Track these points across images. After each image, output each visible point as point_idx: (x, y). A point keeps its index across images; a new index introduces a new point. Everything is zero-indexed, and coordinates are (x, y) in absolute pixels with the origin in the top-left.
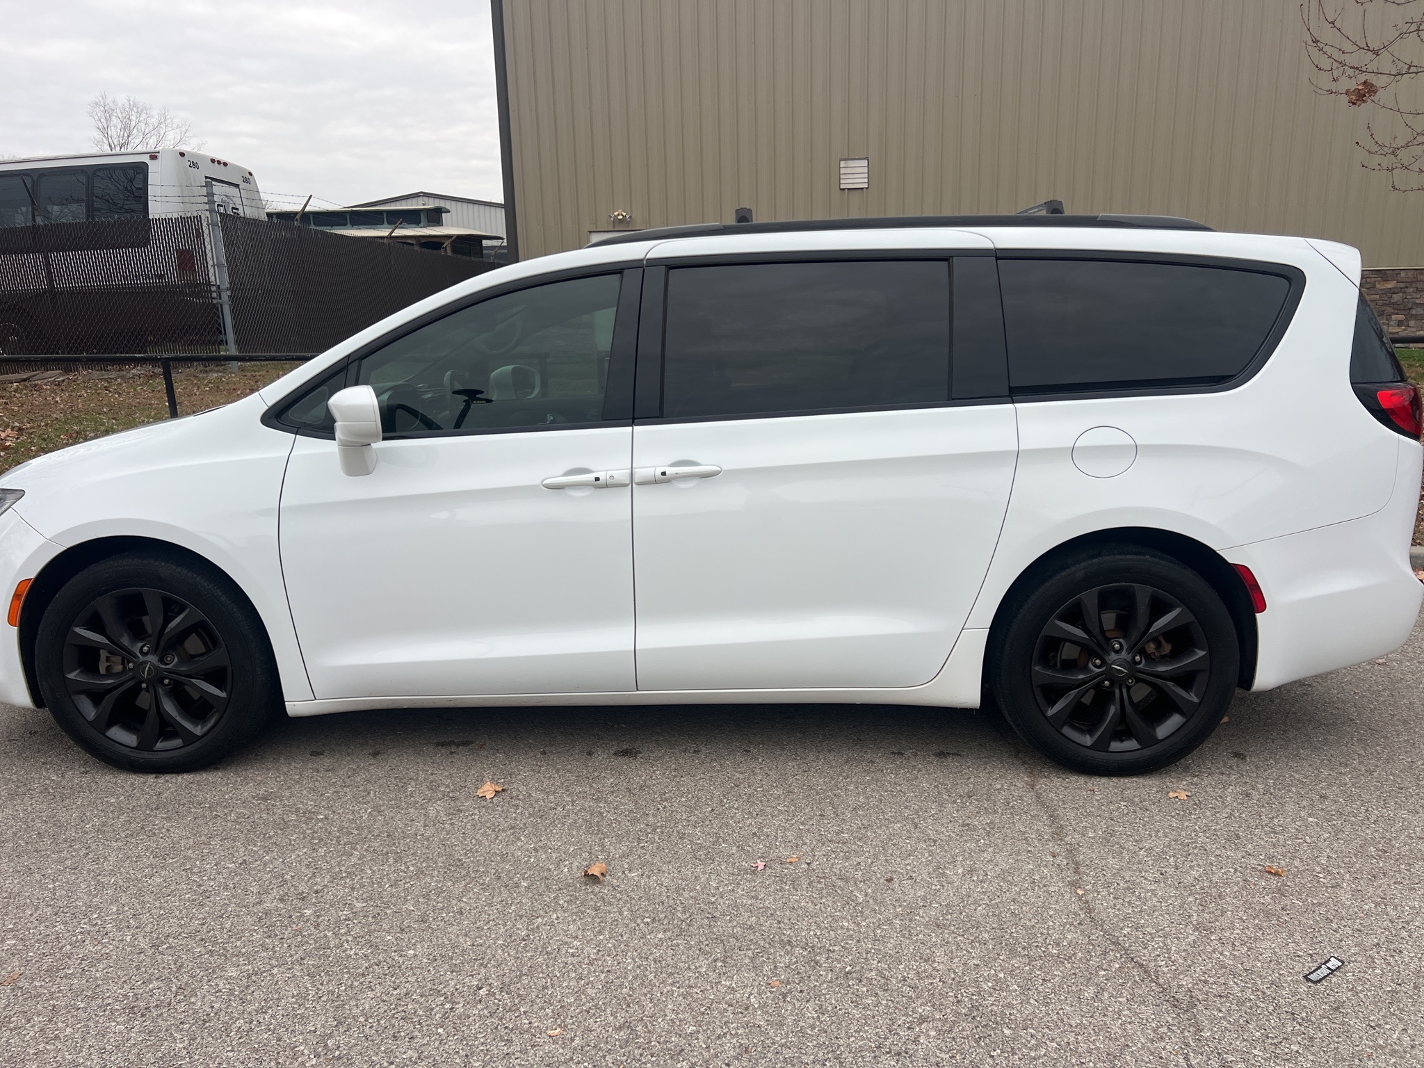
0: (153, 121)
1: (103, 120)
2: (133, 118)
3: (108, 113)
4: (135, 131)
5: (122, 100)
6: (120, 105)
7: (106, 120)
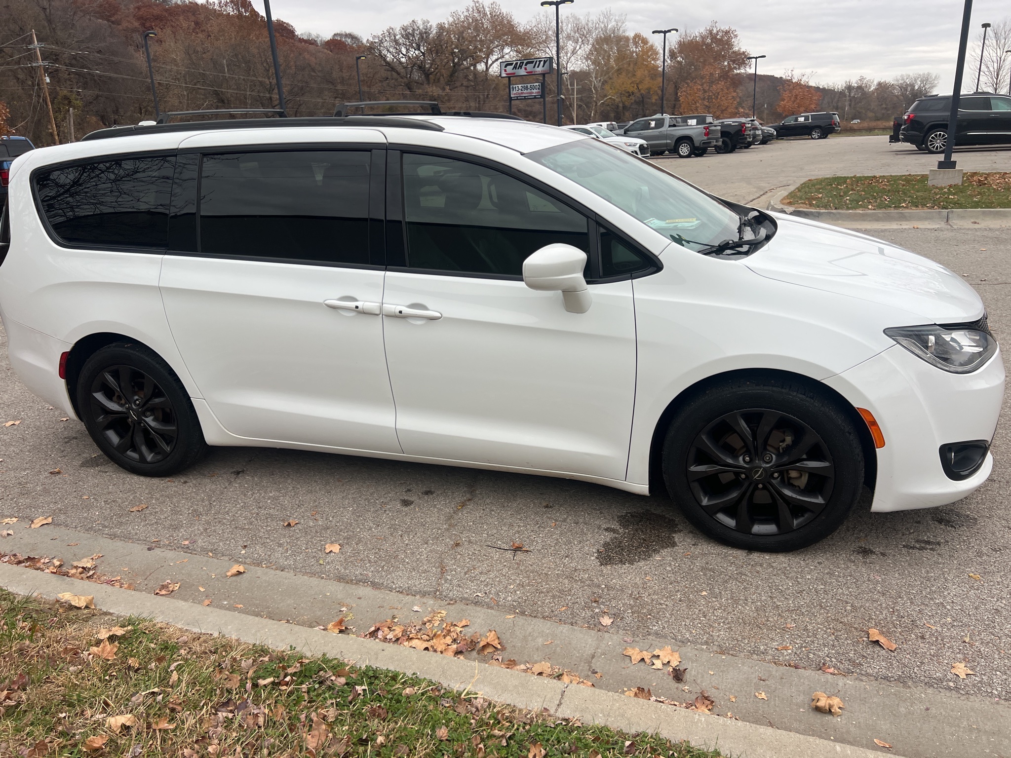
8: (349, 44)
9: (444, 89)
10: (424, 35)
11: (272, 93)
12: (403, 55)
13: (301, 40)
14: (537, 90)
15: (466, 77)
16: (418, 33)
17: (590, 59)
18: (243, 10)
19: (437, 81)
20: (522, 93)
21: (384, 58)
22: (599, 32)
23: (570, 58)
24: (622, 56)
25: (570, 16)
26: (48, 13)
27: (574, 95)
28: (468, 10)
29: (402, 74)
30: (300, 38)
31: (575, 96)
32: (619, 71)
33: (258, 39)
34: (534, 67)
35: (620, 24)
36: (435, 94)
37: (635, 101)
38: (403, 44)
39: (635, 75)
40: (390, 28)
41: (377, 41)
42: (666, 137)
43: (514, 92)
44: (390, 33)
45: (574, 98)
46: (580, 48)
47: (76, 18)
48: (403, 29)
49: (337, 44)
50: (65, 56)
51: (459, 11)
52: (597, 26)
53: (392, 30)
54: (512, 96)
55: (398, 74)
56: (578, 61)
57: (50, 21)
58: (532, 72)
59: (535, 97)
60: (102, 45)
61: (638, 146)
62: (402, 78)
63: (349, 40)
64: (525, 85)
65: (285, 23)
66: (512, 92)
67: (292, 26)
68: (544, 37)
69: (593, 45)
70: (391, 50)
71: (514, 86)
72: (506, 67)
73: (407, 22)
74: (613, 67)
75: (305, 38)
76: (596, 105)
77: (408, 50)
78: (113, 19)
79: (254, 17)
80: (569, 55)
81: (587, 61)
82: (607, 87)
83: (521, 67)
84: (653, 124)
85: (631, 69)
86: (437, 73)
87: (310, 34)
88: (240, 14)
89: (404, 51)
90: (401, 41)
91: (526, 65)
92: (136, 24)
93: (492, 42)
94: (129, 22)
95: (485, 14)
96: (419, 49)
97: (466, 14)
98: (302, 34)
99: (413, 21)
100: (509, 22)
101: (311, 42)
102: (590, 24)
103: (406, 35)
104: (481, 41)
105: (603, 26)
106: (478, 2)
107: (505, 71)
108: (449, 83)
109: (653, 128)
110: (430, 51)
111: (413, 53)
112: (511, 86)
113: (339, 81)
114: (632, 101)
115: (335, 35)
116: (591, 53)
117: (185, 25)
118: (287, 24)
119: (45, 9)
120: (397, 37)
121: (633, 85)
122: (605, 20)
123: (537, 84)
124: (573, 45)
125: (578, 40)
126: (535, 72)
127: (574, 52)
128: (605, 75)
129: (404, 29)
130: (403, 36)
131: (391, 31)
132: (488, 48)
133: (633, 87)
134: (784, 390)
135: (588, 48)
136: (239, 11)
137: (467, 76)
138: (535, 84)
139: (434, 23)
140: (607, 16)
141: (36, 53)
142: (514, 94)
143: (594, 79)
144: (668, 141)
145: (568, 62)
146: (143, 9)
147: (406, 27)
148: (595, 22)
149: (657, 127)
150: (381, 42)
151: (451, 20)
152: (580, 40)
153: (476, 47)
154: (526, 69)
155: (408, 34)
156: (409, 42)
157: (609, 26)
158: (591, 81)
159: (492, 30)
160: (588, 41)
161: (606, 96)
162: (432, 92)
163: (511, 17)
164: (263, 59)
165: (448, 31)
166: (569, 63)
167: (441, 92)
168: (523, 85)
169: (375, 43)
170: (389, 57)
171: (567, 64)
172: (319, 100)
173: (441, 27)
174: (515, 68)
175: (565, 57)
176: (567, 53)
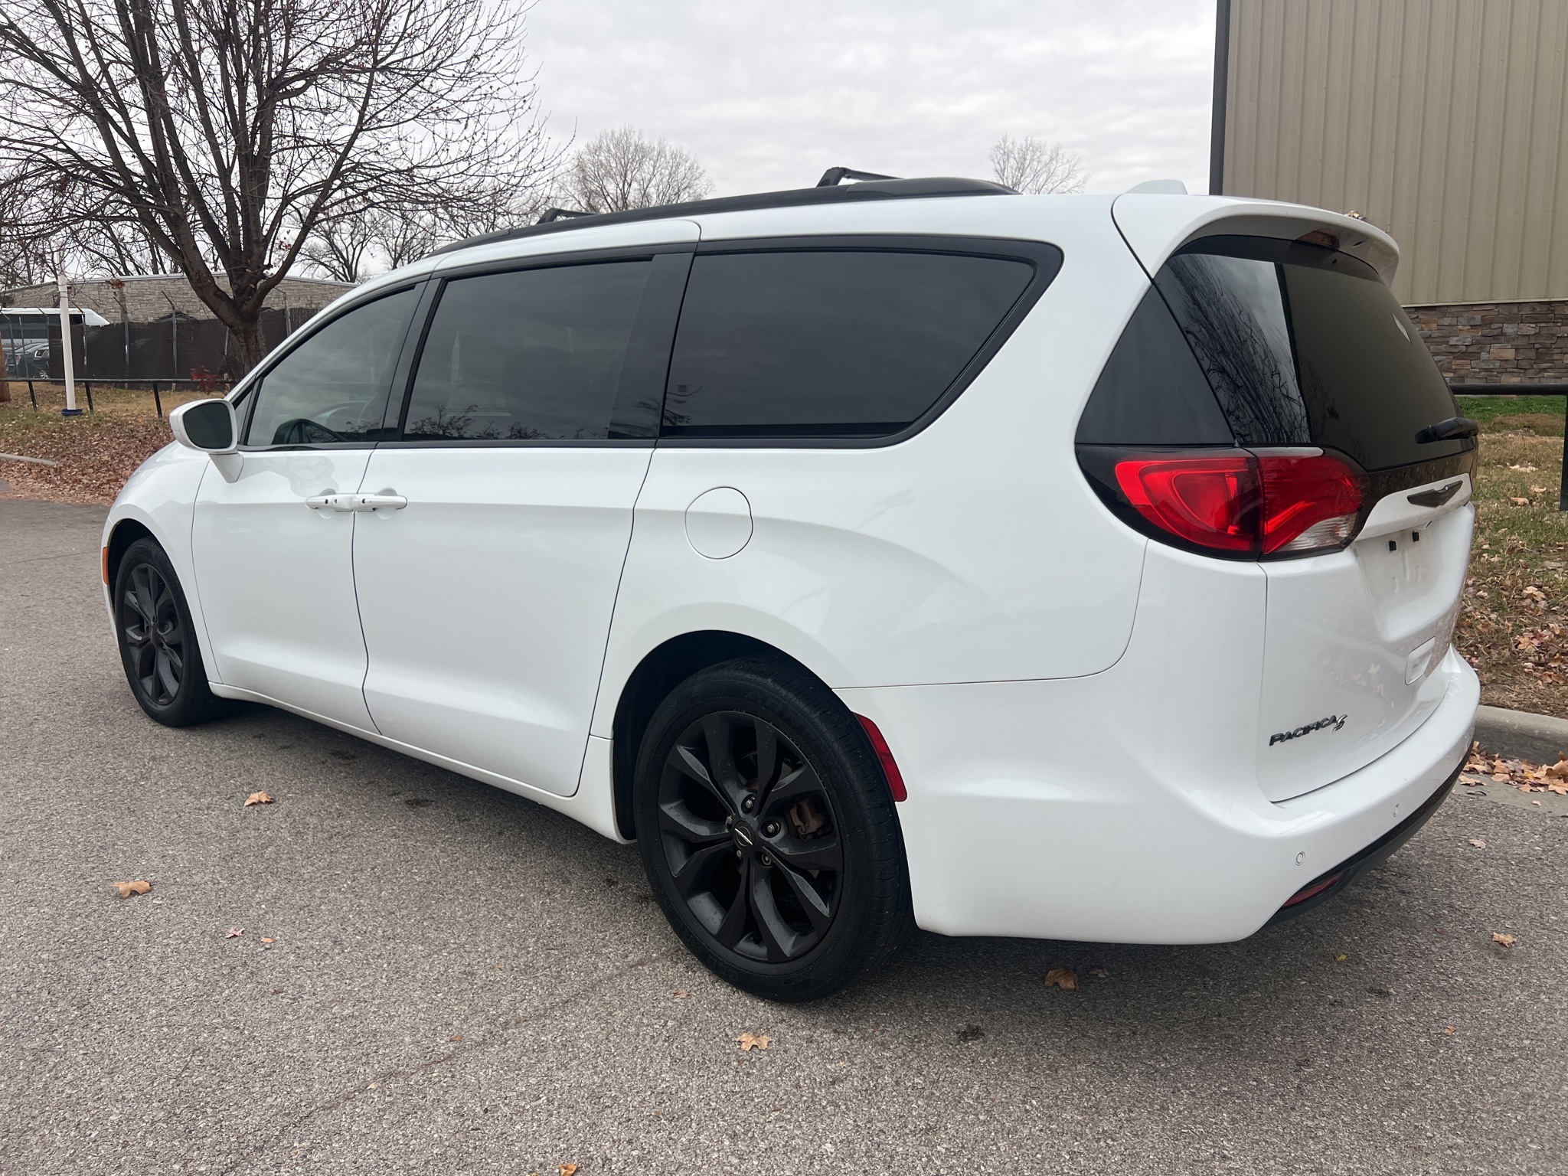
0: (1045, 159)
1: (1002, 163)
2: (1028, 157)
3: (1007, 154)
4: (1028, 170)
5: (1020, 142)
6: (1018, 146)
7: (1004, 162)
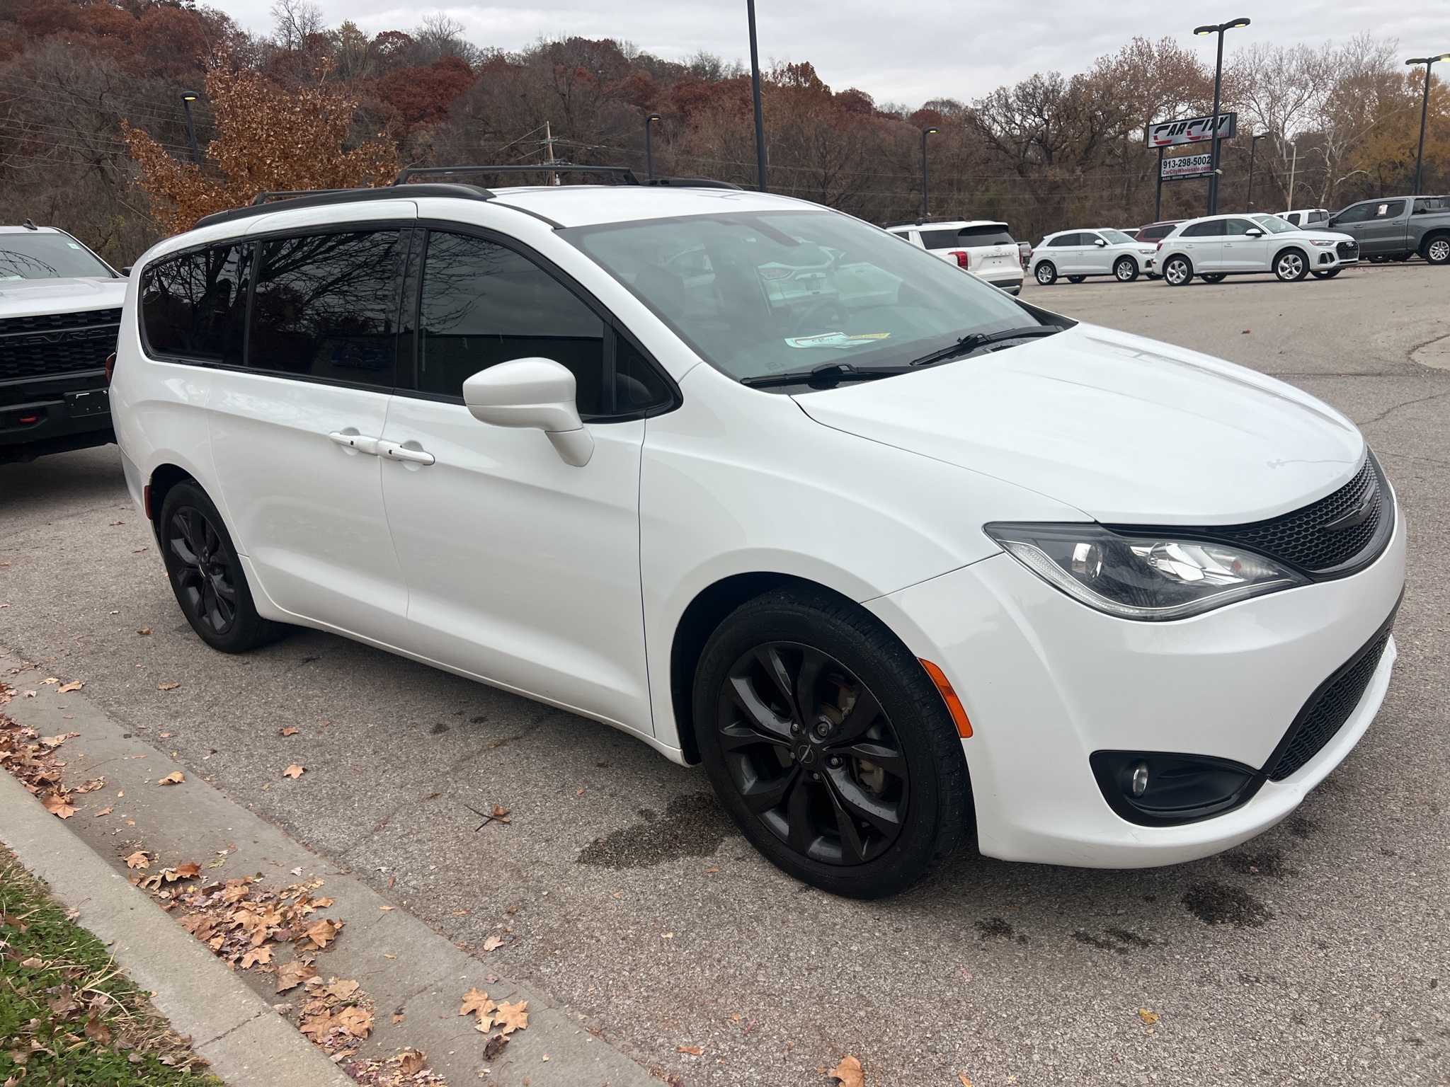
8: (945, 115)
9: (1073, 171)
10: (1050, 95)
11: (827, 187)
12: (1017, 124)
13: (880, 114)
14: (1206, 165)
15: (1111, 152)
16: (1041, 92)
17: (1328, 112)
18: (803, 79)
19: (1063, 160)
20: (1180, 171)
21: (988, 131)
22: (1347, 69)
23: (1290, 113)
24: (1390, 104)
25: (1296, 48)
26: (567, 102)
27: (1291, 170)
28: (1124, 53)
29: (1012, 153)
30: (878, 112)
31: (1293, 172)
32: (1378, 130)
33: (817, 116)
34: (1204, 130)
35: (1385, 56)
36: (1058, 178)
37: (1405, 176)
38: (1018, 109)
39: (1408, 134)
40: (1001, 89)
41: (980, 107)
42: (1406, 230)
43: (1168, 169)
44: (1001, 96)
45: (1290, 175)
46: (1309, 97)
47: (598, 103)
48: (1020, 88)
49: (928, 117)
50: (581, 151)
51: (1110, 56)
52: (1344, 59)
53: (1004, 91)
54: (1163, 175)
55: (1006, 152)
56: (1304, 116)
57: (568, 110)
58: (1199, 137)
59: (1201, 176)
60: (625, 136)
61: (1335, 245)
62: (1012, 158)
63: (946, 110)
64: (1187, 158)
65: (861, 93)
66: (1163, 169)
67: (869, 97)
68: (1247, 83)
69: (1334, 91)
70: (999, 118)
71: (1168, 161)
72: (1156, 132)
73: (1025, 78)
74: (1368, 123)
75: (886, 111)
76: (1331, 184)
77: (1024, 118)
78: (648, 103)
79: (816, 87)
80: (1289, 108)
81: (1321, 116)
82: (1354, 156)
83: (1181, 130)
84: (1383, 209)
85: (1401, 125)
86: (1065, 148)
87: (892, 106)
88: (799, 85)
89: (1018, 118)
90: (1015, 105)
91: (1190, 127)
92: (674, 108)
93: (1158, 97)
94: (665, 105)
95: (1151, 57)
96: (1041, 116)
97: (1121, 58)
98: (881, 107)
99: (1036, 75)
100: (1190, 65)
101: (893, 116)
102: (1331, 59)
103: (1024, 96)
104: (1141, 97)
105: (1353, 59)
106: (1141, 39)
107: (1156, 138)
108: (1082, 162)
109: (1383, 217)
110: (1057, 117)
111: (1031, 121)
112: (1163, 161)
113: (917, 166)
114: (1401, 177)
115: (928, 104)
116: (1330, 102)
117: (728, 105)
118: (864, 94)
119: (565, 95)
120: (1010, 101)
121: (1402, 151)
122: (1359, 50)
123: (1206, 156)
124: (1298, 92)
125: (1307, 85)
126: (1204, 137)
127: (1298, 103)
128: (1352, 137)
129: (1022, 87)
130: (1018, 98)
131: (1002, 92)
132: (1150, 107)
133: (1403, 154)
134: (823, 615)
135: (1324, 96)
136: (797, 80)
137: (1112, 150)
138: (1202, 156)
139: (1067, 76)
140: (1363, 45)
141: (548, 149)
142: (1167, 173)
143: (1331, 143)
144: (1410, 237)
145: (1286, 120)
146: (684, 88)
147: (1024, 85)
148: (1339, 55)
149: (1390, 214)
150: (986, 108)
151: (1096, 69)
152: (1311, 84)
153: (1130, 106)
154: (1189, 133)
155: (1026, 95)
156: (1027, 106)
157: (1366, 59)
158: (1324, 148)
159: (1160, 79)
160: (1325, 84)
161: (1350, 170)
162: (1053, 175)
163: (1193, 58)
164: (820, 143)
165: (1088, 85)
166: (1288, 122)
167: (1067, 176)
168: (1182, 159)
169: (977, 110)
170: (997, 130)
171: (1284, 123)
172: (888, 194)
173: (1077, 81)
174: (1172, 132)
175: (1282, 113)
176: (1285, 106)
